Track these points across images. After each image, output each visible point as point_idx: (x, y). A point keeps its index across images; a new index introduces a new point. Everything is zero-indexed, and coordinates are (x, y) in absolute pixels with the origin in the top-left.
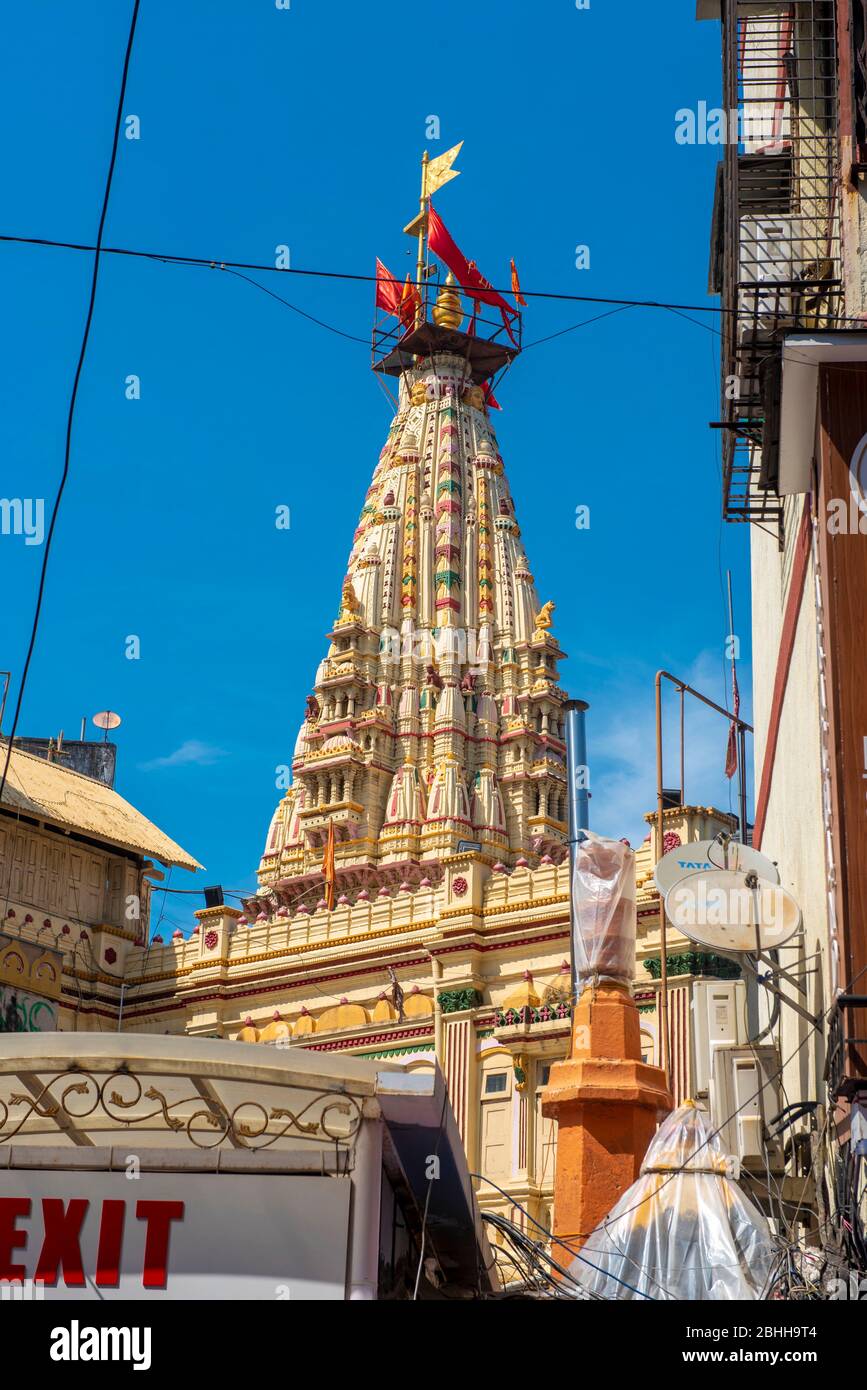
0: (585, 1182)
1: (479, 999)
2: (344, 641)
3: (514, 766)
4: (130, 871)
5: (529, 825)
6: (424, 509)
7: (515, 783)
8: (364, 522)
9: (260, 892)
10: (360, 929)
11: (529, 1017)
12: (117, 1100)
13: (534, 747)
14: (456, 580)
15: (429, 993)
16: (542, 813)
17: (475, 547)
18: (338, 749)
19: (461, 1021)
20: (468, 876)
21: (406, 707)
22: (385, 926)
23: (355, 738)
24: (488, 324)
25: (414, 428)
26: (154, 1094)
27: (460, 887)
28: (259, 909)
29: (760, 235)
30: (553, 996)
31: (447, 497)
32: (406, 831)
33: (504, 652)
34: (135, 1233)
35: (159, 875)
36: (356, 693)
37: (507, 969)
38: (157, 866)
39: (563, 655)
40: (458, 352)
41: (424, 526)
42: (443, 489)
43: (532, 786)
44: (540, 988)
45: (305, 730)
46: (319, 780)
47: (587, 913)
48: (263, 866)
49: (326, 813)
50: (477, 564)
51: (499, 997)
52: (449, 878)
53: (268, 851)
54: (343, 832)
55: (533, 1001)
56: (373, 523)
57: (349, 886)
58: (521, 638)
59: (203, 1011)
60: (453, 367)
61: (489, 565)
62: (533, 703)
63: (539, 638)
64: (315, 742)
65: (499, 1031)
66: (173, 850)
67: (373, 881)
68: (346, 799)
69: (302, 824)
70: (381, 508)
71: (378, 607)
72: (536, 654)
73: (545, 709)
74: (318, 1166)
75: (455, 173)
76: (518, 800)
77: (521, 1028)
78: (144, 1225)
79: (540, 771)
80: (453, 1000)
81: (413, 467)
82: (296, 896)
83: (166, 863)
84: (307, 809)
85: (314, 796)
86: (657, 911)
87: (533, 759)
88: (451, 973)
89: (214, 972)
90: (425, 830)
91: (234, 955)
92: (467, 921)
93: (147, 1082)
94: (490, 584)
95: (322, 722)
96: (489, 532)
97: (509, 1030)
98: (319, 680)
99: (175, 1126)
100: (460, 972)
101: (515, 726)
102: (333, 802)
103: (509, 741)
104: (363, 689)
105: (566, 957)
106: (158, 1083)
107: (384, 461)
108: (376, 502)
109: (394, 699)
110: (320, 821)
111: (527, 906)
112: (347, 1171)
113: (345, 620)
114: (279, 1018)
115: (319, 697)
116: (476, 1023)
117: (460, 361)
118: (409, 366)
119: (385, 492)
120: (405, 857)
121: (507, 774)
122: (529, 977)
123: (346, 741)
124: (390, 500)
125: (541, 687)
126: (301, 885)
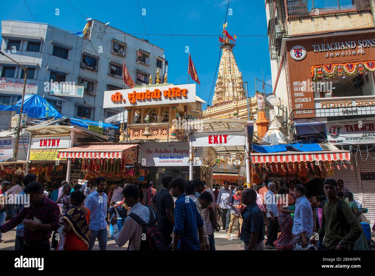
0: (261, 131)
1: (238, 114)
2: (219, 78)
3: (238, 90)
4: (199, 104)
5: (240, 96)
6: (226, 63)
7: (238, 92)
8: (220, 65)
9: (212, 105)
10: (224, 108)
11: (243, 115)
12: (220, 125)
13: (240, 87)
14: (230, 70)
15: (232, 114)
16: (242, 94)
17: (232, 67)
18: (219, 89)
19: (236, 117)
20: (236, 102)
21: (226, 85)
22: (227, 107)
23: (221, 88)
24: (231, 42)
25: (225, 54)
26: (223, 125)
27: (235, 103)
28: (213, 107)
29: (277, 27)
30: (245, 113)
31: (229, 61)
32: (227, 97)
33: (236, 78)
34: (223, 138)
35: (202, 104)
36: (221, 83)
37: (240, 111)
38: (202, 103)
39: (243, 77)
40: (229, 45)
41: (227, 65)
42: (228, 60)
43: (240, 92)
44: (244, 113)
45: (216, 88)
46: (217, 93)
47: (259, 104)
48: (212, 102)
49: (219, 96)
50: (233, 68)
51: (239, 114)
52: (233, 102)
53: (213, 101)
54: (221, 98)
55: (244, 114)
56: (221, 65)
57: (222, 104)
58: (238, 76)
59: (209, 117)
60: (228, 47)
61: (234, 68)
62: (240, 83)
63: (240, 76)
64: (217, 89)
65: (240, 117)
66: (204, 102)
67: (225, 103)
68: (221, 95)
69: (216, 98)
70: (222, 63)
71: (222, 74)
72: (240, 78)
73: (241, 83)
74: (241, 131)
75: (227, 26)
76: (239, 94)
77: (242, 117)
78: (224, 137)
79: (241, 90)
80: (235, 115)
81: (225, 58)
82: (216, 105)
83: (203, 103)
84: (217, 96)
85: (217, 95)
86: (256, 104)
87: (240, 89)
88: (234, 112)
89: (209, 113)
90: (229, 97)
91: (211, 112)
92: (236, 106)
93: (222, 123)
94: (234, 70)
95: (217, 87)
96: (234, 65)
97: (241, 117)
98: (217, 82)
99: (226, 128)
100: (235, 112)
101: (238, 85)
102: (219, 95)
103: (238, 87)
104: (222, 83)
105: (247, 109)
106: (224, 123)
107: (222, 58)
108: (221, 63)
109: (225, 84)
110: (218, 97)
111: (242, 104)
112: (244, 131)
113: (219, 76)
114: (216, 118)
115: (217, 84)
116: (237, 117)
117: (229, 46)
118: (224, 47)
119: (222, 62)
120: (227, 100)
121: (237, 91)
122: (243, 112)
123: (220, 89)
124: (223, 62)
125: (241, 81)
126: (217, 104)
